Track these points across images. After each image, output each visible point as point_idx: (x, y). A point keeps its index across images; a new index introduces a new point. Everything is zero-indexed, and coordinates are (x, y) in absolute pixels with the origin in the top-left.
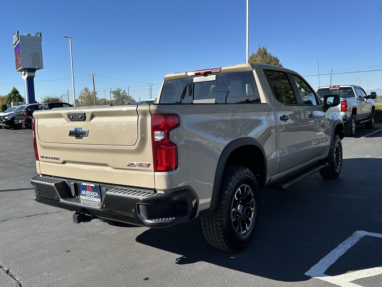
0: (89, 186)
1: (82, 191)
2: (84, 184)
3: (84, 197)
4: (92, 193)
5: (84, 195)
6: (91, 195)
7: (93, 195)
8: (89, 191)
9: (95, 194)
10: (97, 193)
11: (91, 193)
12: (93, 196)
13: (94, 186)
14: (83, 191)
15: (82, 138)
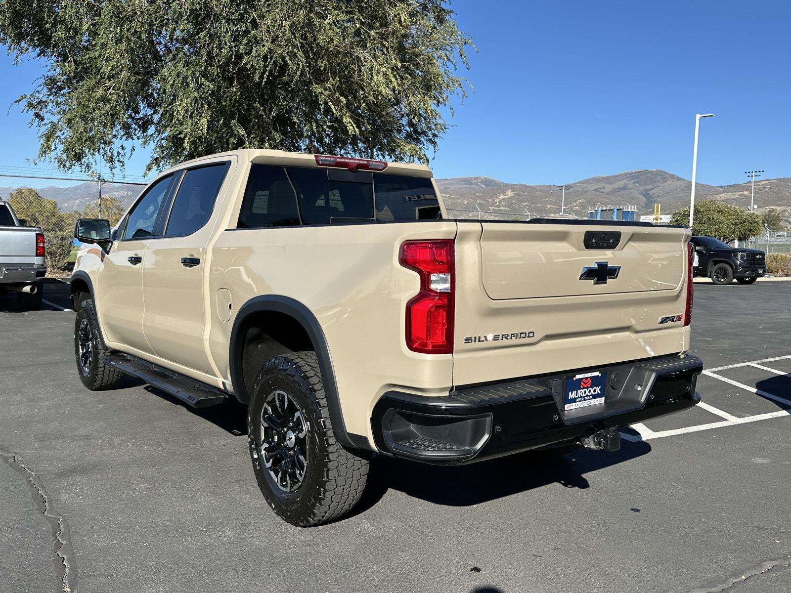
0: (586, 378)
1: (570, 393)
2: (578, 377)
3: (574, 404)
4: (590, 391)
5: (574, 400)
6: (587, 396)
7: (591, 394)
8: (583, 389)
9: (595, 391)
10: (600, 387)
11: (587, 392)
12: (590, 396)
13: (600, 375)
14: (572, 394)
15: (606, 283)
